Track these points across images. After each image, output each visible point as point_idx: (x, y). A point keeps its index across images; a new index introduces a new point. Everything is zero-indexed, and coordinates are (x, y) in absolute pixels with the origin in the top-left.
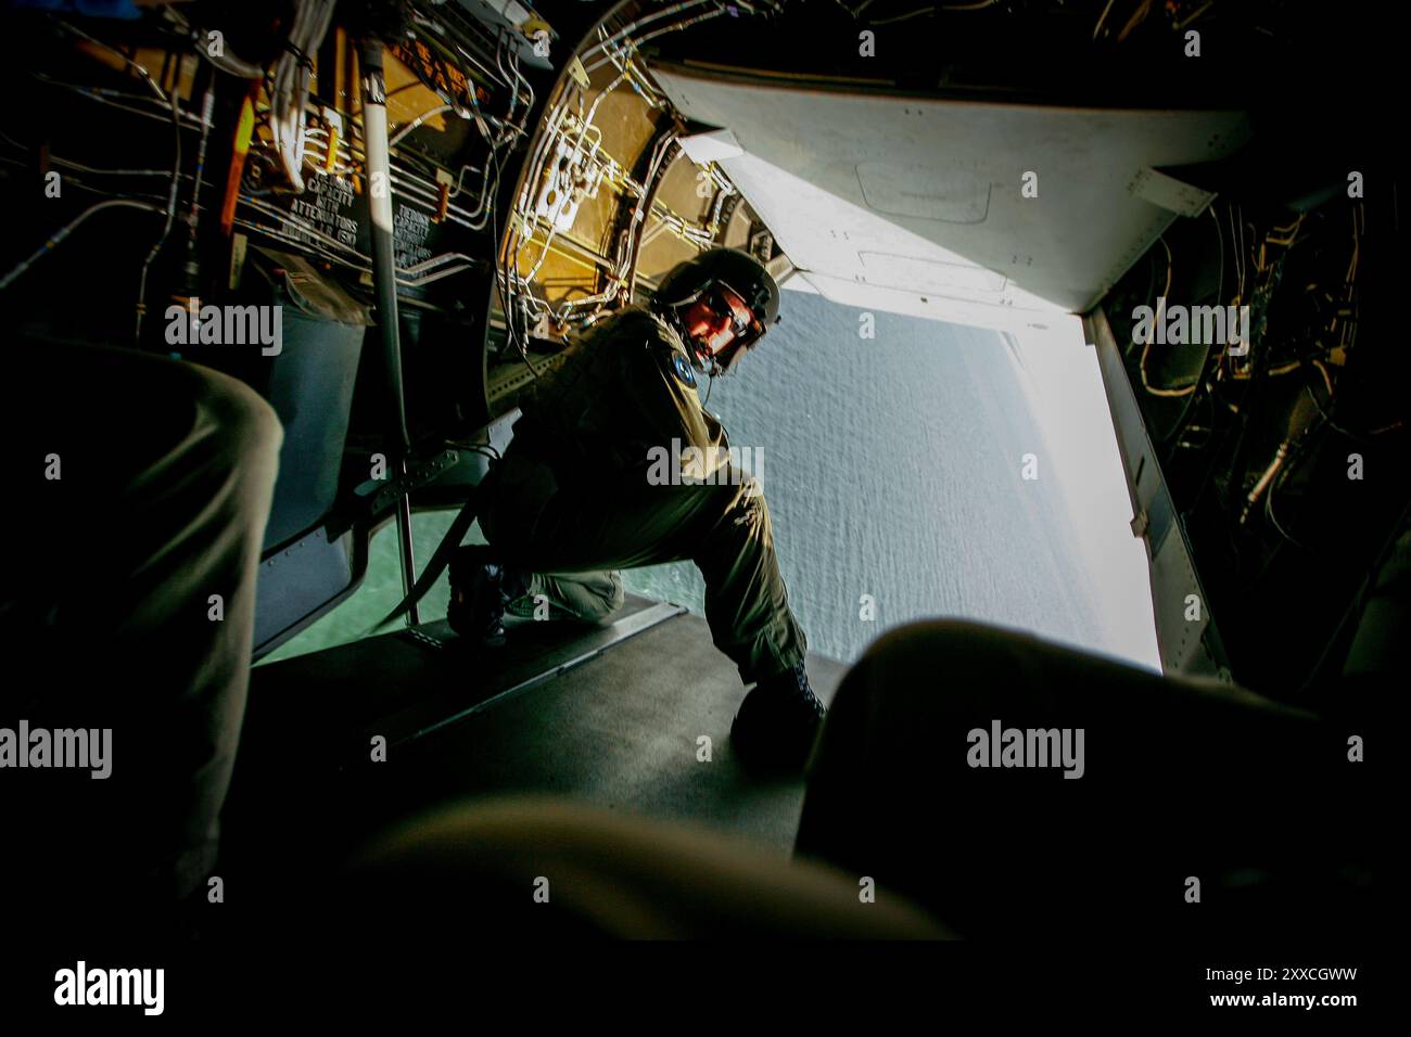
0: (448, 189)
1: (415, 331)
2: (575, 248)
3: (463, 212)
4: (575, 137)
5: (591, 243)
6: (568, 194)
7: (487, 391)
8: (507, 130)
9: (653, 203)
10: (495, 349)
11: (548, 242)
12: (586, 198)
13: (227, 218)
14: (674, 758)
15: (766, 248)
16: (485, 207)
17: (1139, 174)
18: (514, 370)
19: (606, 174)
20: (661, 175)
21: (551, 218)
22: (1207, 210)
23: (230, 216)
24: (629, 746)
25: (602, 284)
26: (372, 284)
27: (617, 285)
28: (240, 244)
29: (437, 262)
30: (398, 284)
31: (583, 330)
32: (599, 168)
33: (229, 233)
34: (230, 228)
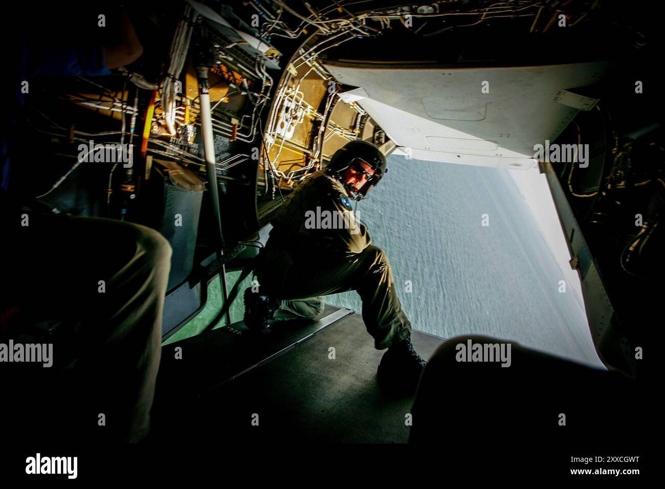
0: (237, 126)
1: (224, 190)
2: (294, 146)
3: (243, 136)
4: (292, 97)
5: (301, 143)
6: (290, 123)
7: (257, 214)
8: (262, 98)
9: (328, 123)
10: (260, 195)
11: (282, 145)
12: (298, 123)
13: (144, 149)
14: (351, 386)
15: (382, 138)
16: (253, 132)
17: (559, 93)
18: (269, 205)
19: (306, 112)
20: (332, 109)
21: (282, 135)
22: (595, 108)
23: (145, 148)
24: (330, 381)
25: (307, 161)
26: (205, 171)
27: (314, 161)
28: (150, 159)
29: (233, 158)
30: (217, 170)
31: (299, 183)
32: (304, 110)
33: (144, 155)
34: (145, 153)
